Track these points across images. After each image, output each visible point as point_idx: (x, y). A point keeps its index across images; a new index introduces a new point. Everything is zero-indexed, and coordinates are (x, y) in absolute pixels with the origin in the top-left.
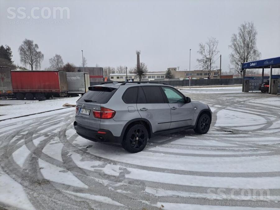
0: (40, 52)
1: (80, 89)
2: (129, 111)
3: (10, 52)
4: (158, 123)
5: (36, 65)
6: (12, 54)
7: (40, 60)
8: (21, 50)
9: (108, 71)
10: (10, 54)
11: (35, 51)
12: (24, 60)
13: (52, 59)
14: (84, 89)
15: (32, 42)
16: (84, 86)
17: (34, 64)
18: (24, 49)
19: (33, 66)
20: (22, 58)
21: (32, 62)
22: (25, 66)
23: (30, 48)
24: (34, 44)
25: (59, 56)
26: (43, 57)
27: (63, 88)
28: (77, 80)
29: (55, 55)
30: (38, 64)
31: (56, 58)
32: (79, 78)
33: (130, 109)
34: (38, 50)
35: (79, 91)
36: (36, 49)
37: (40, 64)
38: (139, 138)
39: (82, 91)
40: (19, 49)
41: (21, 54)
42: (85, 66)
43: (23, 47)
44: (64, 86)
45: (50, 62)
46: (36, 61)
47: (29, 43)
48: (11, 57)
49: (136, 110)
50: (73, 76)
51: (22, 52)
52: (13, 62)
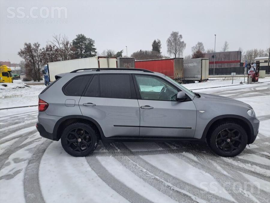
0: (183, 42)
1: (196, 76)
2: (66, 105)
3: (160, 44)
4: (114, 126)
5: (179, 54)
6: (161, 46)
7: (182, 49)
8: (168, 42)
9: (253, 55)
10: (160, 46)
11: (180, 41)
12: (170, 51)
13: (194, 47)
14: (200, 76)
15: (178, 33)
16: (200, 73)
17: (177, 53)
18: (170, 41)
19: (176, 55)
20: (168, 49)
21: (176, 52)
22: (171, 56)
23: (175, 40)
24: (179, 34)
25: (201, 43)
26: (185, 46)
27: (178, 75)
28: (194, 66)
29: (197, 43)
30: (181, 53)
31: (198, 46)
32: (195, 64)
33: (68, 102)
34: (181, 40)
35: (195, 78)
36: (180, 39)
37: (182, 53)
38: (82, 140)
39: (198, 78)
40: (167, 41)
41: (168, 45)
42: (226, 51)
43: (170, 39)
44: (179, 73)
45: (193, 50)
46: (180, 50)
47: (175, 35)
48: (160, 49)
49: (77, 105)
50: (190, 63)
51: (169, 44)
52: (161, 53)
